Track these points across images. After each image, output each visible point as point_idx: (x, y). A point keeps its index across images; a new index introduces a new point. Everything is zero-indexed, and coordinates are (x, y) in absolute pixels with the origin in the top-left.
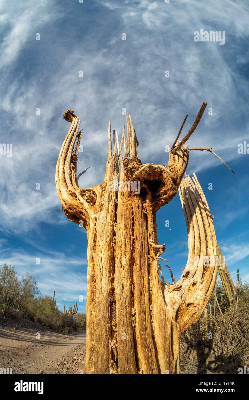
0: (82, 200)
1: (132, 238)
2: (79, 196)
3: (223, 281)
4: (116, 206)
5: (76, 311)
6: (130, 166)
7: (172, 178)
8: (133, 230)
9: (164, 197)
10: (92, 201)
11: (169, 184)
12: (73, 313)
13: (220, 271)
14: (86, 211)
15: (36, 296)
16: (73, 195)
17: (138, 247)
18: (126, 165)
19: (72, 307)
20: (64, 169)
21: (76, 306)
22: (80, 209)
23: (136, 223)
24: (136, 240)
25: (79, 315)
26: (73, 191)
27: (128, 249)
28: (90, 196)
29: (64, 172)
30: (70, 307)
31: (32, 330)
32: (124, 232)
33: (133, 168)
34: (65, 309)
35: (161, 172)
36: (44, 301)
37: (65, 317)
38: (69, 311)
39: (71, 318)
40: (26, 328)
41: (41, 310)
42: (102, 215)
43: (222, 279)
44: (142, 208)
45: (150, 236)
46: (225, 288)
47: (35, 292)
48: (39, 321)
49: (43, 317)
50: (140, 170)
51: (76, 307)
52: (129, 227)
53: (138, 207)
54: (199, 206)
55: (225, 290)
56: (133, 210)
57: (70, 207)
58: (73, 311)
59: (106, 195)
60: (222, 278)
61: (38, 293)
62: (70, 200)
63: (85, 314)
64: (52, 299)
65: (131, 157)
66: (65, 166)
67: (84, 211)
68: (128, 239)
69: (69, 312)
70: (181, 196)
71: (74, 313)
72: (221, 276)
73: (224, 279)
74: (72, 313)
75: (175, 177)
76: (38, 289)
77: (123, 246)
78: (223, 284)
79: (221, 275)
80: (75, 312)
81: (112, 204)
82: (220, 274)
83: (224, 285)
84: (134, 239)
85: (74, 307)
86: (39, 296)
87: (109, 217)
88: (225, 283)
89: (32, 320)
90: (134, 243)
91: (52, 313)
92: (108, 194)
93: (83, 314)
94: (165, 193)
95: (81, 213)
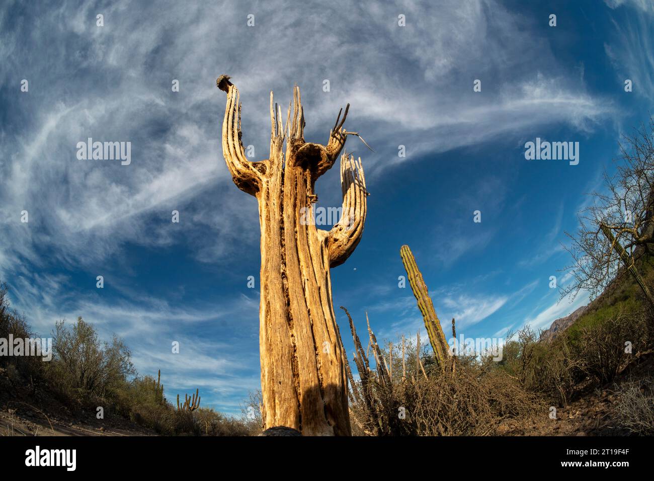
0: (255, 170)
1: (295, 192)
2: (251, 167)
3: (431, 338)
4: (283, 175)
5: (197, 404)
6: (296, 144)
7: (327, 155)
8: (296, 188)
9: (321, 168)
10: (263, 171)
11: (325, 159)
12: (192, 408)
13: (427, 322)
14: (259, 178)
15: (130, 378)
16: (246, 166)
17: (299, 197)
18: (292, 143)
19: (190, 397)
20: (234, 144)
21: (197, 396)
22: (253, 177)
23: (299, 183)
24: (298, 194)
25: (202, 411)
26: (246, 163)
27: (293, 197)
28: (261, 167)
29: (235, 148)
30: (186, 397)
31: (128, 431)
32: (290, 187)
33: (298, 145)
34: (178, 402)
35: (319, 150)
36: (142, 385)
37: (179, 413)
38: (185, 403)
39: (189, 417)
40: (119, 428)
41: (139, 402)
42: (273, 179)
43: (430, 335)
44: (303, 175)
45: (308, 191)
46: (435, 348)
47: (129, 370)
48: (138, 418)
49: (144, 413)
50: (303, 147)
51: (197, 398)
52: (294, 185)
53: (301, 173)
54: (354, 182)
55: (436, 351)
56: (297, 175)
57: (244, 175)
58: (193, 405)
59: (275, 167)
60: (430, 333)
61: (133, 372)
62: (244, 170)
63: (211, 411)
64: (157, 381)
65: (297, 137)
66: (235, 142)
67: (256, 178)
68: (292, 192)
69: (184, 406)
70: (341, 177)
71: (194, 409)
72: (428, 330)
73: (433, 334)
74: (190, 408)
75: (330, 154)
76: (133, 366)
77: (289, 195)
78: (432, 342)
79: (428, 328)
80: (195, 406)
81: (279, 174)
82: (426, 328)
83: (433, 344)
84: (296, 193)
85: (194, 398)
86: (134, 377)
87: (278, 180)
88: (435, 341)
89: (127, 417)
90: (296, 195)
91: (158, 405)
92: (276, 166)
93: (208, 410)
94: (321, 165)
95: (254, 180)
